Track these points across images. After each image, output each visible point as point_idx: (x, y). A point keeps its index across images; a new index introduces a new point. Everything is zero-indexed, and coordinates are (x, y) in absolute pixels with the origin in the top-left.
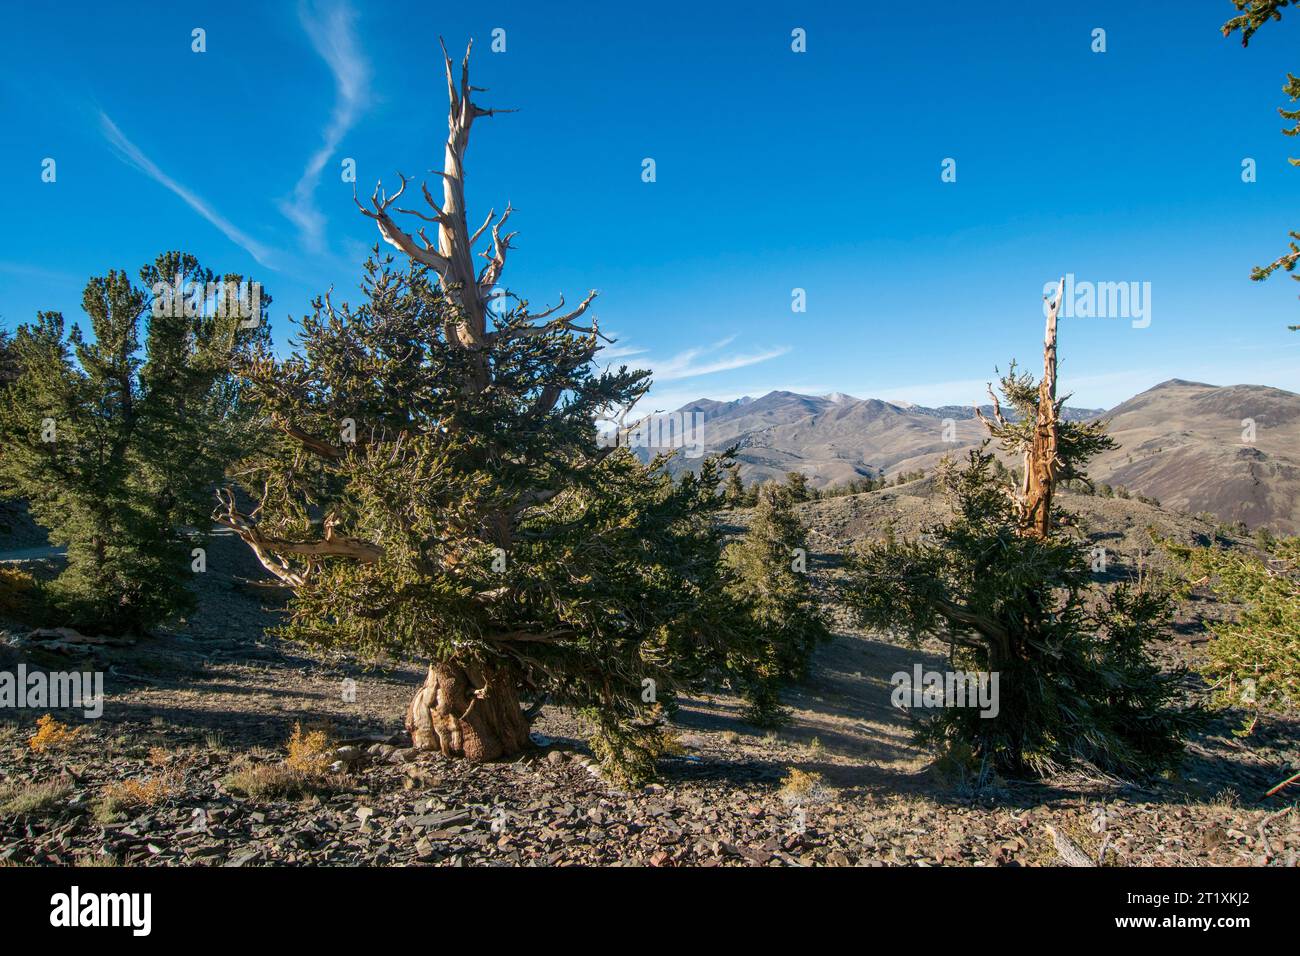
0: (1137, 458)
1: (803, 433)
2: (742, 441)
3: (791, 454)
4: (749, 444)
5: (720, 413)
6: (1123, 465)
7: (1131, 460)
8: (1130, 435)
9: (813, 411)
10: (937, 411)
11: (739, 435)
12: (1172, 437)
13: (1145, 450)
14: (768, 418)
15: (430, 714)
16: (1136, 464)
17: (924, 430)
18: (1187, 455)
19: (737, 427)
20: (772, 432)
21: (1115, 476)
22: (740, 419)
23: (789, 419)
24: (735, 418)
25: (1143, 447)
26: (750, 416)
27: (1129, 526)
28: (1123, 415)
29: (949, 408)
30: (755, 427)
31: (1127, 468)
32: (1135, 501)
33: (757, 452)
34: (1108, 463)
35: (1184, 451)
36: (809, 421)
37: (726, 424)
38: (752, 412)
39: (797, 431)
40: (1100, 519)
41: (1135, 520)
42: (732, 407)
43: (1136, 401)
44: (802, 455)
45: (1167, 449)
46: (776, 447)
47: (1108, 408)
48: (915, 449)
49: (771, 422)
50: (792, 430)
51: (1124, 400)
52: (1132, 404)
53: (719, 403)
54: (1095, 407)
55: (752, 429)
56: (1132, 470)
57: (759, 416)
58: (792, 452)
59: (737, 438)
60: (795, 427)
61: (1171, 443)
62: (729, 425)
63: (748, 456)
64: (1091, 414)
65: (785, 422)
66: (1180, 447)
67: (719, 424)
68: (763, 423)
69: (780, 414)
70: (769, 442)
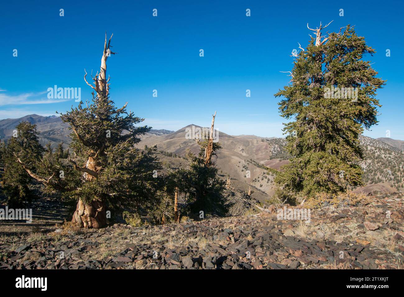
0: (182, 146)
2: (51, 132)
4: (54, 134)
5: (41, 120)
6: (178, 148)
7: (180, 147)
8: (181, 139)
11: (50, 130)
12: (191, 141)
13: (184, 144)
15: (81, 218)
16: (181, 148)
18: (194, 146)
19: (49, 127)
20: (64, 130)
21: (176, 151)
22: (51, 124)
24: (48, 123)
25: (183, 143)
26: (55, 123)
27: (180, 166)
28: (179, 133)
31: (179, 149)
32: (182, 158)
33: (57, 137)
34: (175, 147)
35: (193, 145)
37: (44, 125)
38: (56, 121)
40: (173, 164)
41: (182, 164)
42: (47, 118)
43: (183, 130)
45: (190, 144)
46: (65, 135)
47: (175, 131)
49: (64, 126)
51: (180, 129)
52: (182, 130)
53: (41, 117)
54: (172, 130)
55: (56, 128)
56: (180, 150)
57: (59, 123)
59: (49, 131)
61: (191, 142)
62: (45, 126)
63: (53, 138)
64: (171, 132)
66: (193, 143)
67: (41, 125)
68: (60, 126)
70: (63, 133)
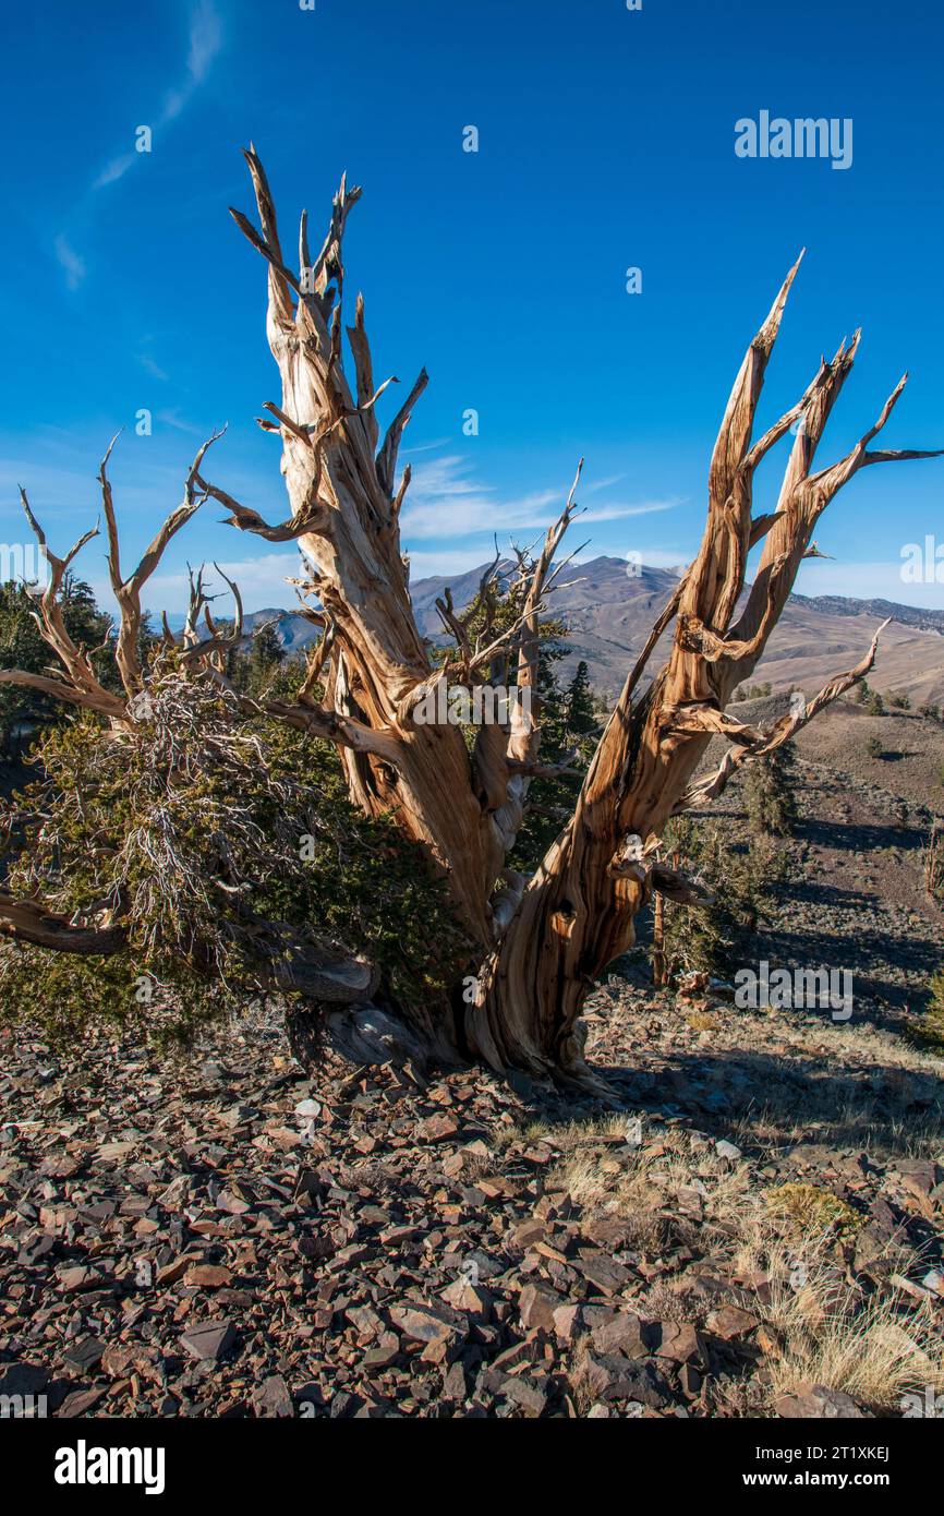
1: (635, 615)
3: (617, 644)
9: (652, 587)
10: (815, 601)
14: (591, 592)
17: (795, 625)
20: (594, 612)
23: (618, 597)
29: (830, 598)
30: (572, 603)
36: (645, 602)
39: (627, 613)
44: (632, 646)
46: (597, 632)
48: (780, 650)
49: (595, 599)
50: (620, 612)
55: (568, 605)
57: (579, 589)
58: (619, 640)
60: (626, 608)
65: (613, 600)
68: (584, 599)
69: (608, 590)
70: (589, 625)
